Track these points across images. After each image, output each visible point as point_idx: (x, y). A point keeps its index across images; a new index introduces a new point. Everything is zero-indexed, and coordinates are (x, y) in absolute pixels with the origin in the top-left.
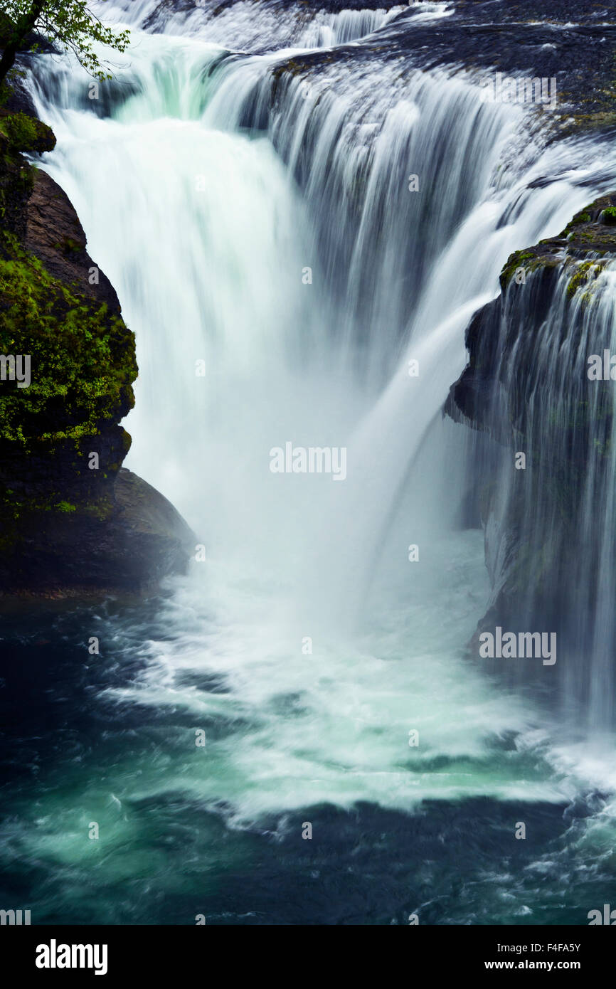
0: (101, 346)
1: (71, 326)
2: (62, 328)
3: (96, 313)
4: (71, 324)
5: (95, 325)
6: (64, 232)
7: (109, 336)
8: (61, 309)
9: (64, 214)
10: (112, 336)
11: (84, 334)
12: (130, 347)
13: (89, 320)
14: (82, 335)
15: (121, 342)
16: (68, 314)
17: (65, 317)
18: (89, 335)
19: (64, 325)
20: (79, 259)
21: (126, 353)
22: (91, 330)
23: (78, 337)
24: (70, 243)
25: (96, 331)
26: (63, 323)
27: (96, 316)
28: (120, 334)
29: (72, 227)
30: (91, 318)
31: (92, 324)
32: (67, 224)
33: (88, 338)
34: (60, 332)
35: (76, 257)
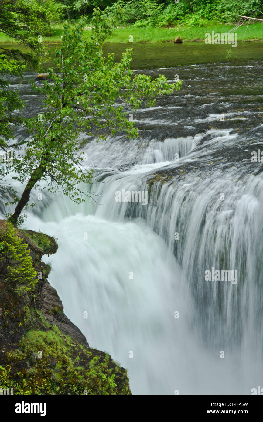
0: (111, 383)
1: (92, 372)
2: (88, 374)
3: (104, 360)
4: (93, 371)
5: (105, 369)
6: (52, 302)
7: (114, 375)
8: (84, 360)
9: (48, 289)
10: (116, 374)
11: (101, 376)
12: (126, 380)
13: (101, 366)
14: (99, 377)
15: (122, 378)
16: (90, 363)
17: (88, 366)
18: (104, 376)
19: (89, 371)
20: (61, 319)
21: (125, 385)
22: (104, 372)
23: (98, 379)
24: (56, 308)
25: (107, 373)
26: (88, 370)
27: (104, 362)
28: (120, 372)
29: (54, 298)
30: (102, 364)
31: (104, 367)
32: (51, 296)
33: (104, 378)
34: (88, 377)
35: (59, 317)
